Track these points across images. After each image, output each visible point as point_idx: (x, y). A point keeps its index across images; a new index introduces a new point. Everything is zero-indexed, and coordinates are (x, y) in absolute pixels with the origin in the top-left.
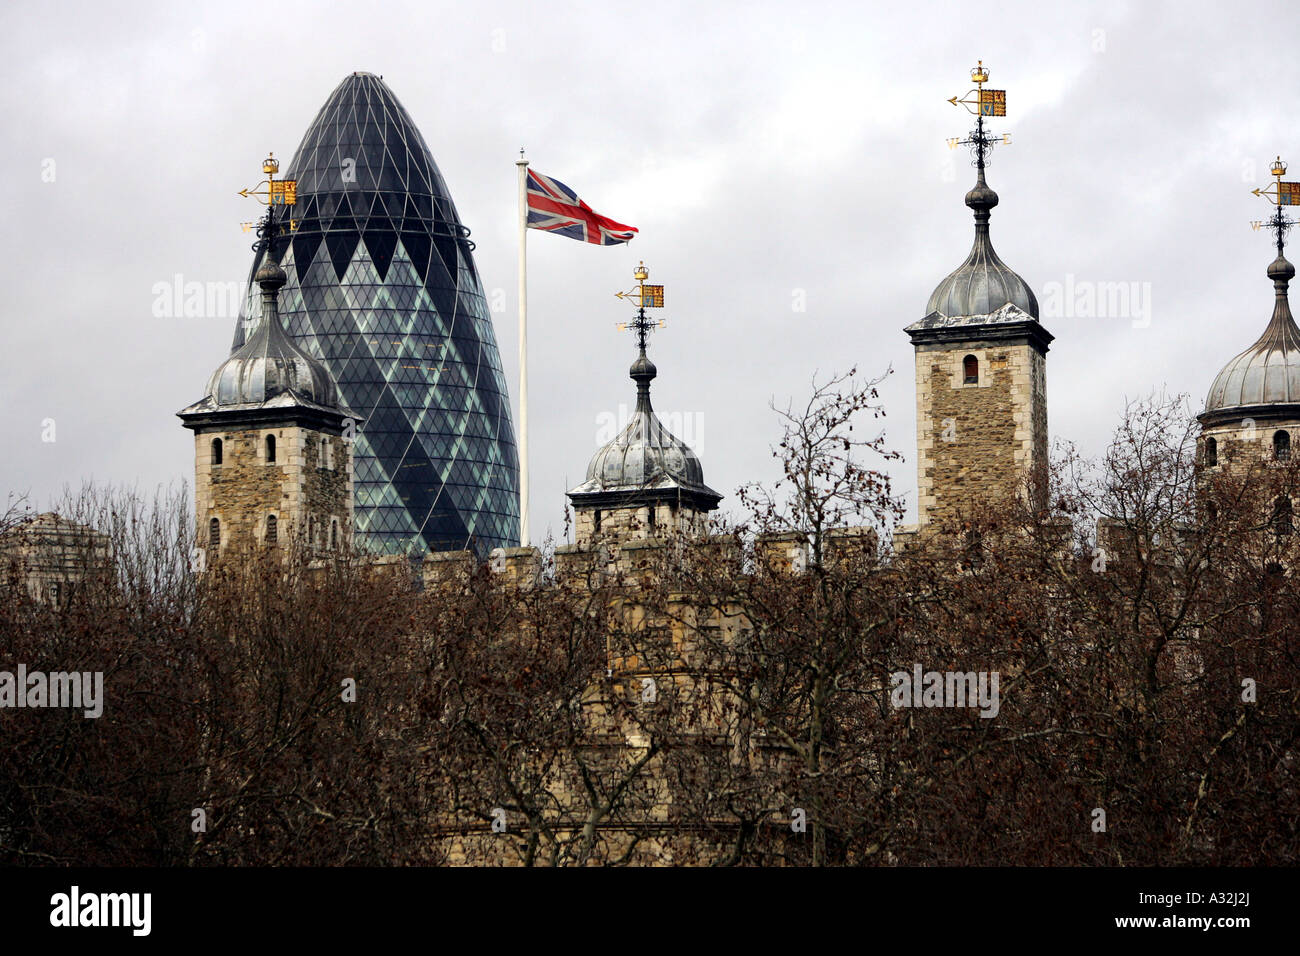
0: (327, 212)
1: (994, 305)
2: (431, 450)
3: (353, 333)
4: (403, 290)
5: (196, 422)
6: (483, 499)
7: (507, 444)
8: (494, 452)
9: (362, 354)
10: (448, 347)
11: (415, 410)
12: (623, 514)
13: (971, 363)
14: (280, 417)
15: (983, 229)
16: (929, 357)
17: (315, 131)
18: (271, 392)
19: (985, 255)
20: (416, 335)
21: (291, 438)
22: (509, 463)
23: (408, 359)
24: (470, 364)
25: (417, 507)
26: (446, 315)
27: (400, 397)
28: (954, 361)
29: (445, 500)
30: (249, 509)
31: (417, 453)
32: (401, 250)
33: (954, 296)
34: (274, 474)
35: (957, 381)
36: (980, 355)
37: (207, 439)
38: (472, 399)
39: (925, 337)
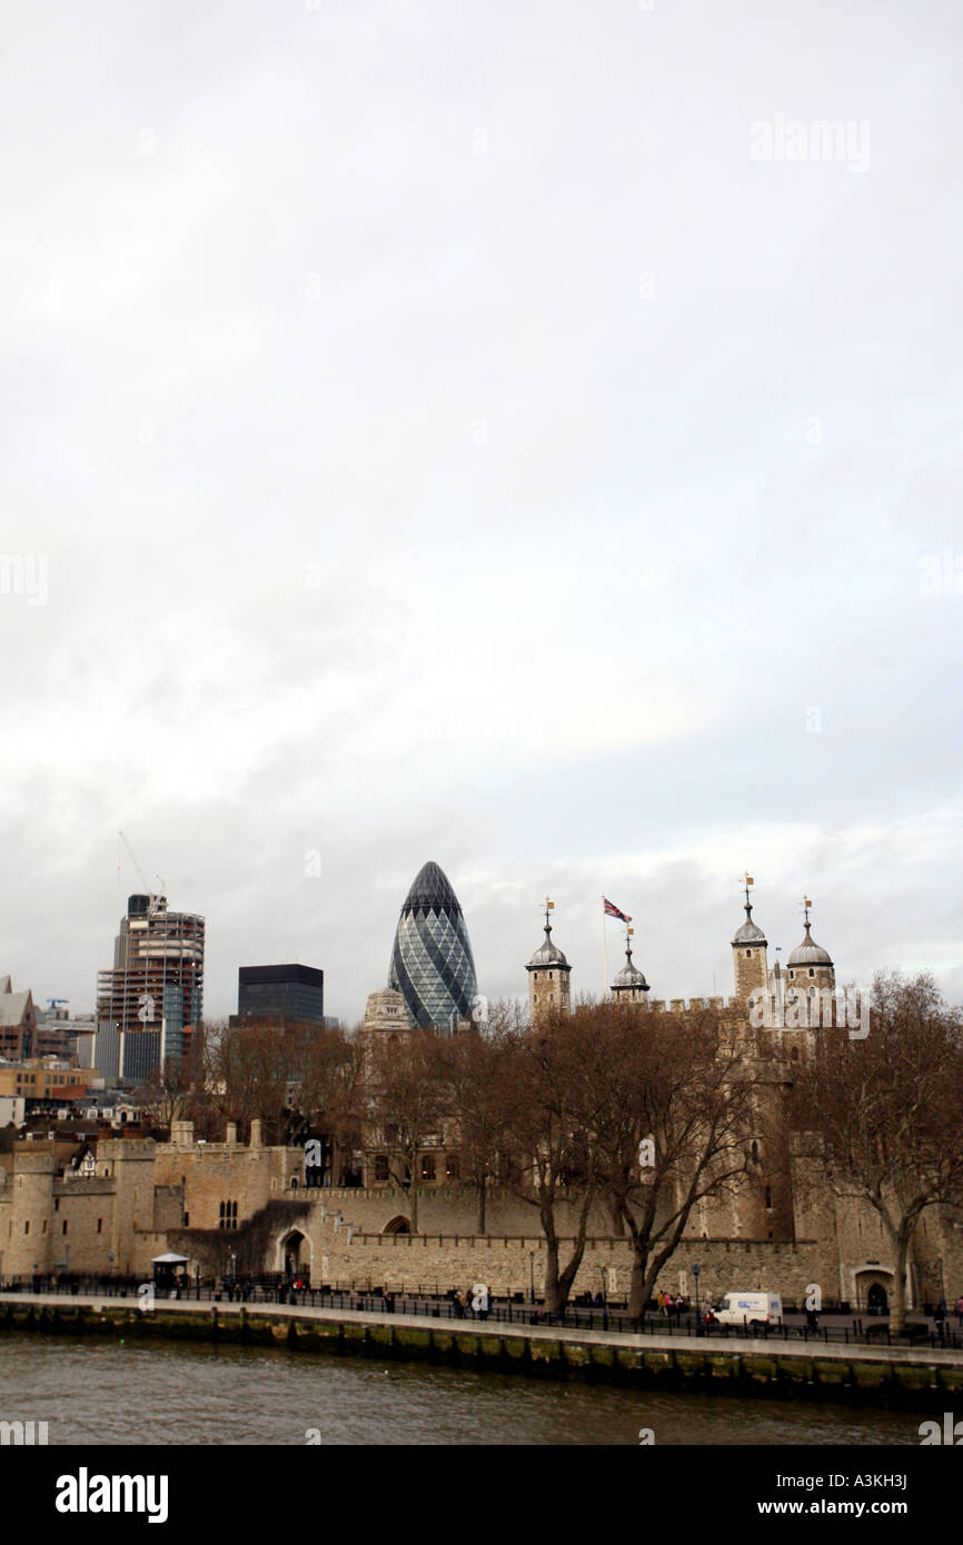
0: (422, 900)
1: (755, 936)
2: (452, 967)
3: (430, 934)
4: (444, 922)
5: (529, 969)
6: (466, 981)
7: (472, 965)
8: (469, 968)
9: (432, 940)
10: (456, 938)
11: (447, 956)
12: (625, 992)
13: (749, 952)
14: (553, 967)
15: (749, 915)
16: (737, 950)
17: (418, 878)
18: (550, 960)
19: (750, 923)
20: (447, 935)
21: (556, 972)
22: (473, 971)
23: (445, 941)
24: (462, 942)
25: (447, 984)
26: (455, 929)
27: (443, 952)
28: (744, 951)
29: (455, 982)
30: (545, 992)
31: (448, 969)
32: (443, 911)
33: (743, 933)
34: (552, 983)
35: (745, 957)
36: (751, 949)
37: (533, 973)
38: (463, 953)
39: (736, 945)
